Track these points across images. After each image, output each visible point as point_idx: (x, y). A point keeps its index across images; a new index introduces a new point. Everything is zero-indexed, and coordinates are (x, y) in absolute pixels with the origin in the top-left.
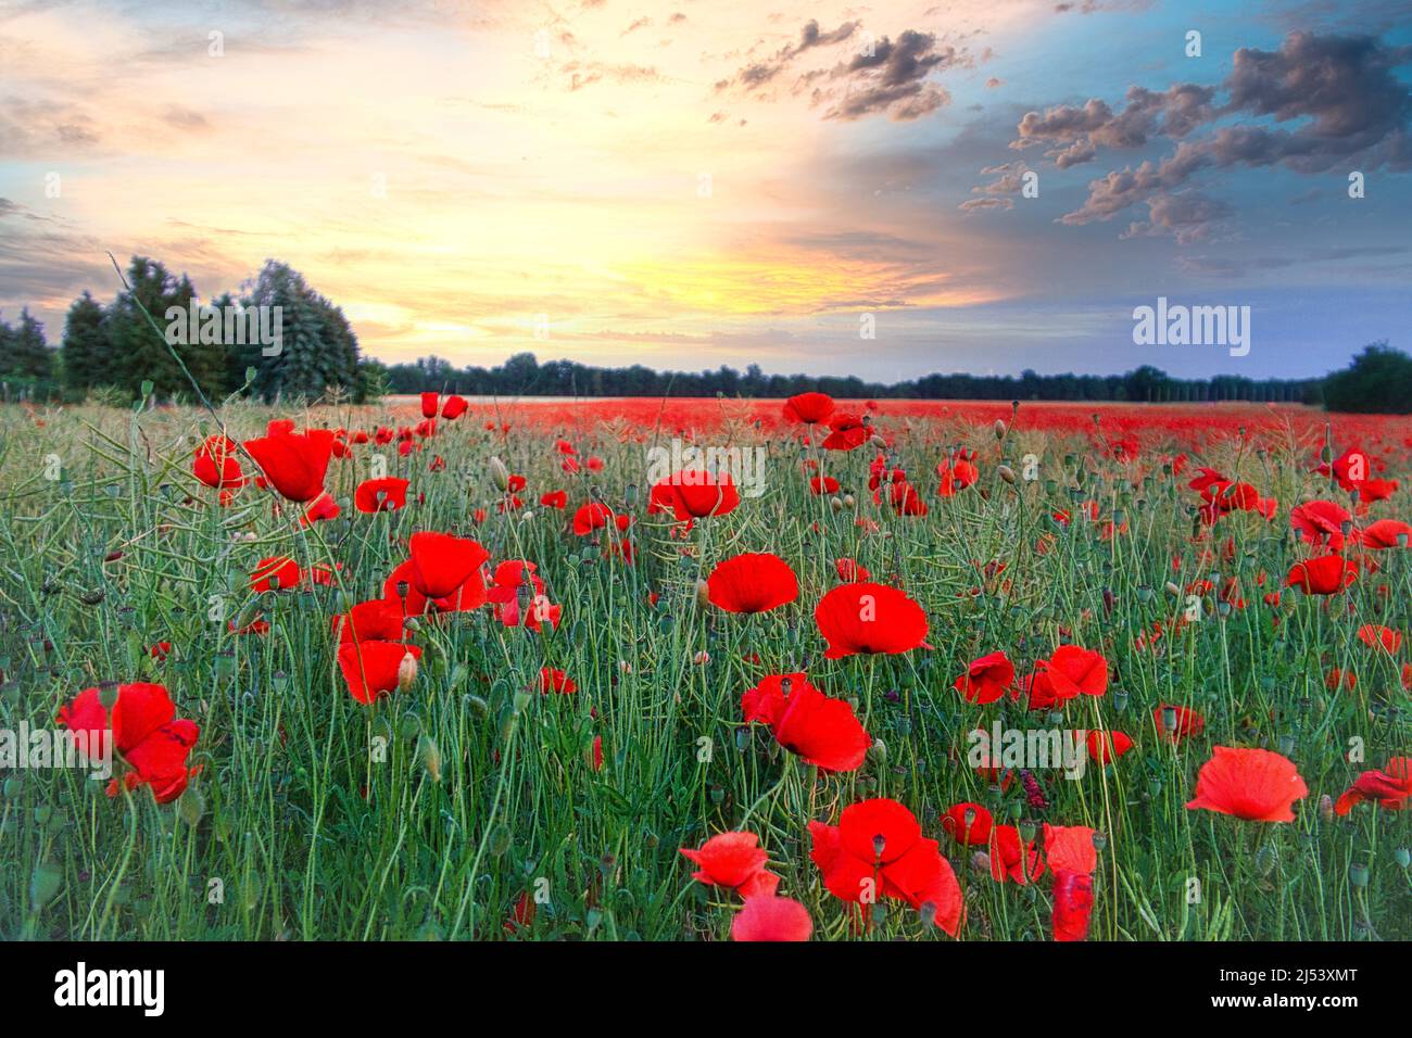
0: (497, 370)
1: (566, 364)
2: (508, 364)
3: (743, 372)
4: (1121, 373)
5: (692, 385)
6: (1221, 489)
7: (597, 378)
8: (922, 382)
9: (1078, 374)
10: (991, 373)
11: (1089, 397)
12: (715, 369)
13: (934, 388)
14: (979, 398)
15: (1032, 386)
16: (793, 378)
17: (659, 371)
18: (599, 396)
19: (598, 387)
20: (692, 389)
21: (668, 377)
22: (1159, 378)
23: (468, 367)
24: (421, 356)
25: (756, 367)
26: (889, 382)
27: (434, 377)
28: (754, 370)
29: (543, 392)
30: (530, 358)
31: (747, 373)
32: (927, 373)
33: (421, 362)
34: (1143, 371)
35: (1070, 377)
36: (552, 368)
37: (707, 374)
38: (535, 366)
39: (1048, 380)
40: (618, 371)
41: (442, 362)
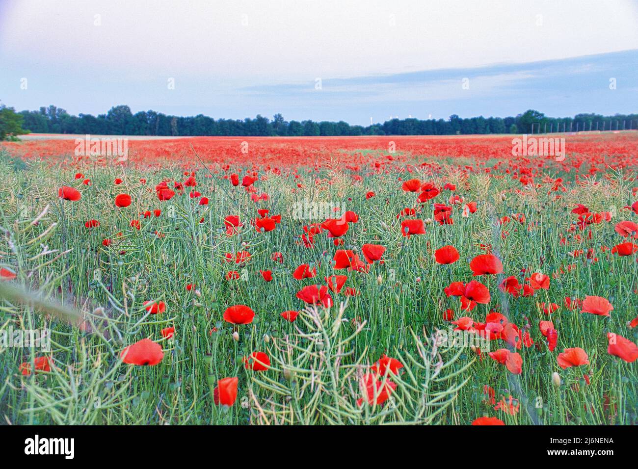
0: (102, 117)
1: (151, 113)
2: (110, 113)
3: (271, 119)
4: (514, 116)
5: (238, 127)
6: (587, 217)
7: (174, 123)
8: (386, 124)
9: (486, 117)
10: (430, 118)
11: (493, 131)
12: (253, 117)
13: (394, 128)
14: (423, 134)
15: (458, 125)
16: (303, 122)
17: (216, 119)
18: (175, 135)
19: (175, 129)
20: (238, 130)
21: (222, 122)
22: (539, 118)
23: (80, 115)
24: (43, 106)
25: (279, 115)
26: (365, 125)
27: (54, 121)
28: (279, 118)
29: (137, 132)
30: (126, 109)
31: (274, 120)
32: (389, 119)
33: (43, 109)
34: (529, 113)
35: (481, 118)
36: (142, 116)
37: (248, 120)
38: (131, 115)
39: (466, 120)
40: (188, 118)
41: (60, 110)
